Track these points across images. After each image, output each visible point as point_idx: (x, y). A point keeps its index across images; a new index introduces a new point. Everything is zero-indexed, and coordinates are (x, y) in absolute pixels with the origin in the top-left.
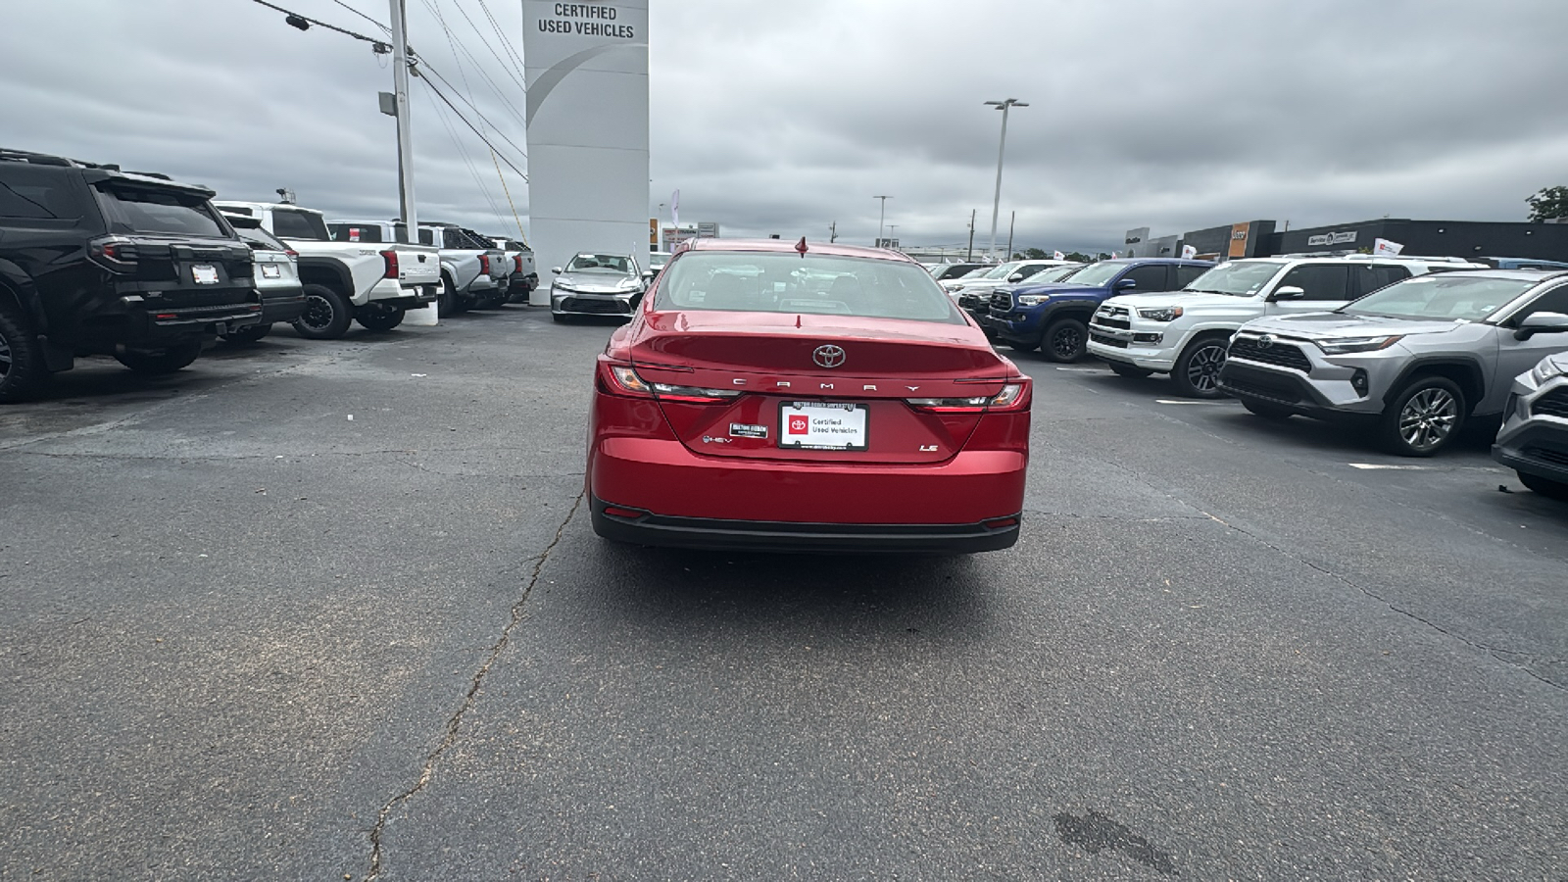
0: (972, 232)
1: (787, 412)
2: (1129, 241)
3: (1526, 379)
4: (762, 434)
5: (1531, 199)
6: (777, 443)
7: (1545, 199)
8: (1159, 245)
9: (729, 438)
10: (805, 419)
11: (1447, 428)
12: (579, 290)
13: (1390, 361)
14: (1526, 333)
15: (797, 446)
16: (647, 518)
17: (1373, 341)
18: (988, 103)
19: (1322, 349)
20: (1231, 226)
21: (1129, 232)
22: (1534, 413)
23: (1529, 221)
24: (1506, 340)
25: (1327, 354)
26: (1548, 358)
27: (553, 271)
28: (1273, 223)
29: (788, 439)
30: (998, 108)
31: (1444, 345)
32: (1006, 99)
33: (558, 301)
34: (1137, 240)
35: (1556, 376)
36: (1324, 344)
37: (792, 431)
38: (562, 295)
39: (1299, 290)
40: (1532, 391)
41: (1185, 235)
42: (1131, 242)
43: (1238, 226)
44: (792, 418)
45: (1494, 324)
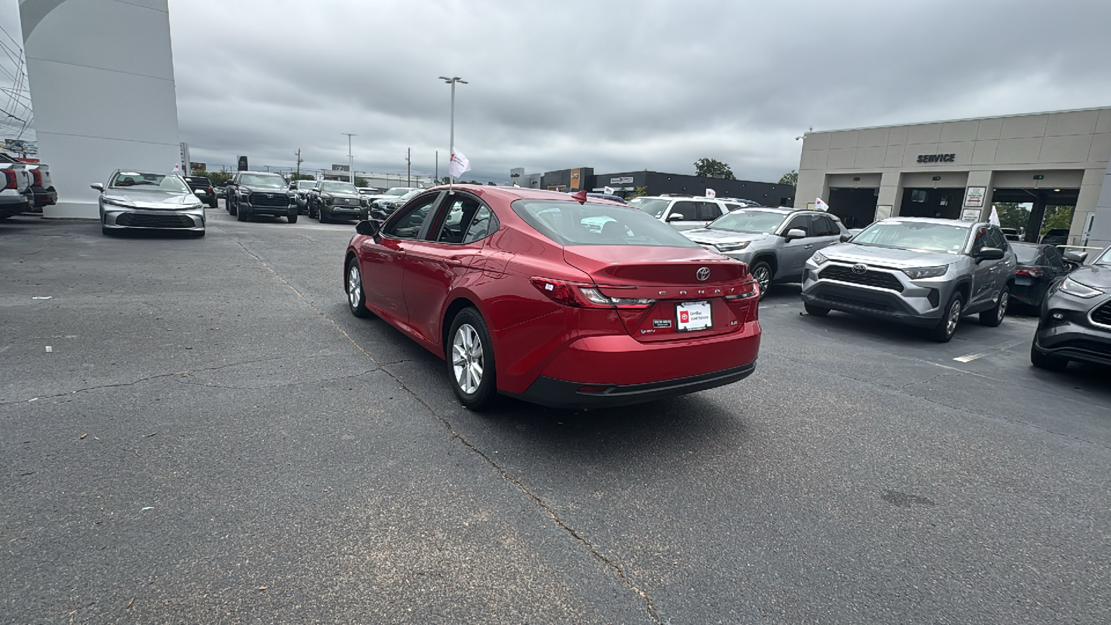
0: (409, 164)
1: (679, 309)
2: (512, 176)
3: (810, 262)
4: (669, 325)
5: (696, 164)
6: (675, 329)
7: (701, 164)
8: (530, 180)
9: (654, 329)
10: (686, 313)
11: (766, 286)
12: (138, 206)
13: (748, 254)
14: (788, 240)
15: (685, 330)
16: (613, 389)
17: (740, 244)
18: (441, 78)
19: (719, 249)
20: (570, 170)
21: (512, 170)
22: (820, 278)
23: (696, 175)
24: (780, 243)
25: (721, 251)
26: (817, 252)
27: (93, 187)
28: (592, 170)
29: (681, 326)
30: (448, 82)
31: (766, 246)
32: (454, 77)
33: (113, 217)
34: (517, 176)
35: (826, 261)
36: (719, 247)
37: (683, 321)
38: (116, 212)
39: (680, 215)
40: (816, 268)
41: (546, 173)
42: (514, 176)
43: (574, 170)
44: (682, 313)
45: (778, 235)
